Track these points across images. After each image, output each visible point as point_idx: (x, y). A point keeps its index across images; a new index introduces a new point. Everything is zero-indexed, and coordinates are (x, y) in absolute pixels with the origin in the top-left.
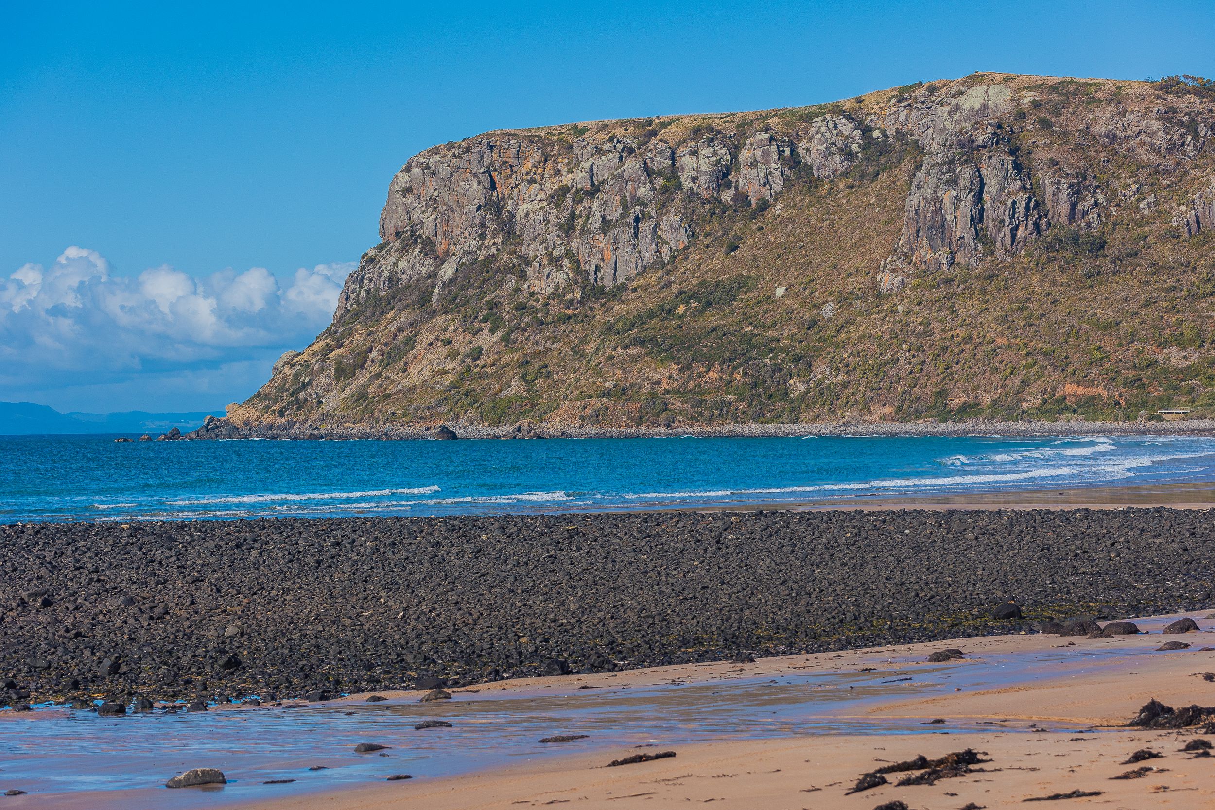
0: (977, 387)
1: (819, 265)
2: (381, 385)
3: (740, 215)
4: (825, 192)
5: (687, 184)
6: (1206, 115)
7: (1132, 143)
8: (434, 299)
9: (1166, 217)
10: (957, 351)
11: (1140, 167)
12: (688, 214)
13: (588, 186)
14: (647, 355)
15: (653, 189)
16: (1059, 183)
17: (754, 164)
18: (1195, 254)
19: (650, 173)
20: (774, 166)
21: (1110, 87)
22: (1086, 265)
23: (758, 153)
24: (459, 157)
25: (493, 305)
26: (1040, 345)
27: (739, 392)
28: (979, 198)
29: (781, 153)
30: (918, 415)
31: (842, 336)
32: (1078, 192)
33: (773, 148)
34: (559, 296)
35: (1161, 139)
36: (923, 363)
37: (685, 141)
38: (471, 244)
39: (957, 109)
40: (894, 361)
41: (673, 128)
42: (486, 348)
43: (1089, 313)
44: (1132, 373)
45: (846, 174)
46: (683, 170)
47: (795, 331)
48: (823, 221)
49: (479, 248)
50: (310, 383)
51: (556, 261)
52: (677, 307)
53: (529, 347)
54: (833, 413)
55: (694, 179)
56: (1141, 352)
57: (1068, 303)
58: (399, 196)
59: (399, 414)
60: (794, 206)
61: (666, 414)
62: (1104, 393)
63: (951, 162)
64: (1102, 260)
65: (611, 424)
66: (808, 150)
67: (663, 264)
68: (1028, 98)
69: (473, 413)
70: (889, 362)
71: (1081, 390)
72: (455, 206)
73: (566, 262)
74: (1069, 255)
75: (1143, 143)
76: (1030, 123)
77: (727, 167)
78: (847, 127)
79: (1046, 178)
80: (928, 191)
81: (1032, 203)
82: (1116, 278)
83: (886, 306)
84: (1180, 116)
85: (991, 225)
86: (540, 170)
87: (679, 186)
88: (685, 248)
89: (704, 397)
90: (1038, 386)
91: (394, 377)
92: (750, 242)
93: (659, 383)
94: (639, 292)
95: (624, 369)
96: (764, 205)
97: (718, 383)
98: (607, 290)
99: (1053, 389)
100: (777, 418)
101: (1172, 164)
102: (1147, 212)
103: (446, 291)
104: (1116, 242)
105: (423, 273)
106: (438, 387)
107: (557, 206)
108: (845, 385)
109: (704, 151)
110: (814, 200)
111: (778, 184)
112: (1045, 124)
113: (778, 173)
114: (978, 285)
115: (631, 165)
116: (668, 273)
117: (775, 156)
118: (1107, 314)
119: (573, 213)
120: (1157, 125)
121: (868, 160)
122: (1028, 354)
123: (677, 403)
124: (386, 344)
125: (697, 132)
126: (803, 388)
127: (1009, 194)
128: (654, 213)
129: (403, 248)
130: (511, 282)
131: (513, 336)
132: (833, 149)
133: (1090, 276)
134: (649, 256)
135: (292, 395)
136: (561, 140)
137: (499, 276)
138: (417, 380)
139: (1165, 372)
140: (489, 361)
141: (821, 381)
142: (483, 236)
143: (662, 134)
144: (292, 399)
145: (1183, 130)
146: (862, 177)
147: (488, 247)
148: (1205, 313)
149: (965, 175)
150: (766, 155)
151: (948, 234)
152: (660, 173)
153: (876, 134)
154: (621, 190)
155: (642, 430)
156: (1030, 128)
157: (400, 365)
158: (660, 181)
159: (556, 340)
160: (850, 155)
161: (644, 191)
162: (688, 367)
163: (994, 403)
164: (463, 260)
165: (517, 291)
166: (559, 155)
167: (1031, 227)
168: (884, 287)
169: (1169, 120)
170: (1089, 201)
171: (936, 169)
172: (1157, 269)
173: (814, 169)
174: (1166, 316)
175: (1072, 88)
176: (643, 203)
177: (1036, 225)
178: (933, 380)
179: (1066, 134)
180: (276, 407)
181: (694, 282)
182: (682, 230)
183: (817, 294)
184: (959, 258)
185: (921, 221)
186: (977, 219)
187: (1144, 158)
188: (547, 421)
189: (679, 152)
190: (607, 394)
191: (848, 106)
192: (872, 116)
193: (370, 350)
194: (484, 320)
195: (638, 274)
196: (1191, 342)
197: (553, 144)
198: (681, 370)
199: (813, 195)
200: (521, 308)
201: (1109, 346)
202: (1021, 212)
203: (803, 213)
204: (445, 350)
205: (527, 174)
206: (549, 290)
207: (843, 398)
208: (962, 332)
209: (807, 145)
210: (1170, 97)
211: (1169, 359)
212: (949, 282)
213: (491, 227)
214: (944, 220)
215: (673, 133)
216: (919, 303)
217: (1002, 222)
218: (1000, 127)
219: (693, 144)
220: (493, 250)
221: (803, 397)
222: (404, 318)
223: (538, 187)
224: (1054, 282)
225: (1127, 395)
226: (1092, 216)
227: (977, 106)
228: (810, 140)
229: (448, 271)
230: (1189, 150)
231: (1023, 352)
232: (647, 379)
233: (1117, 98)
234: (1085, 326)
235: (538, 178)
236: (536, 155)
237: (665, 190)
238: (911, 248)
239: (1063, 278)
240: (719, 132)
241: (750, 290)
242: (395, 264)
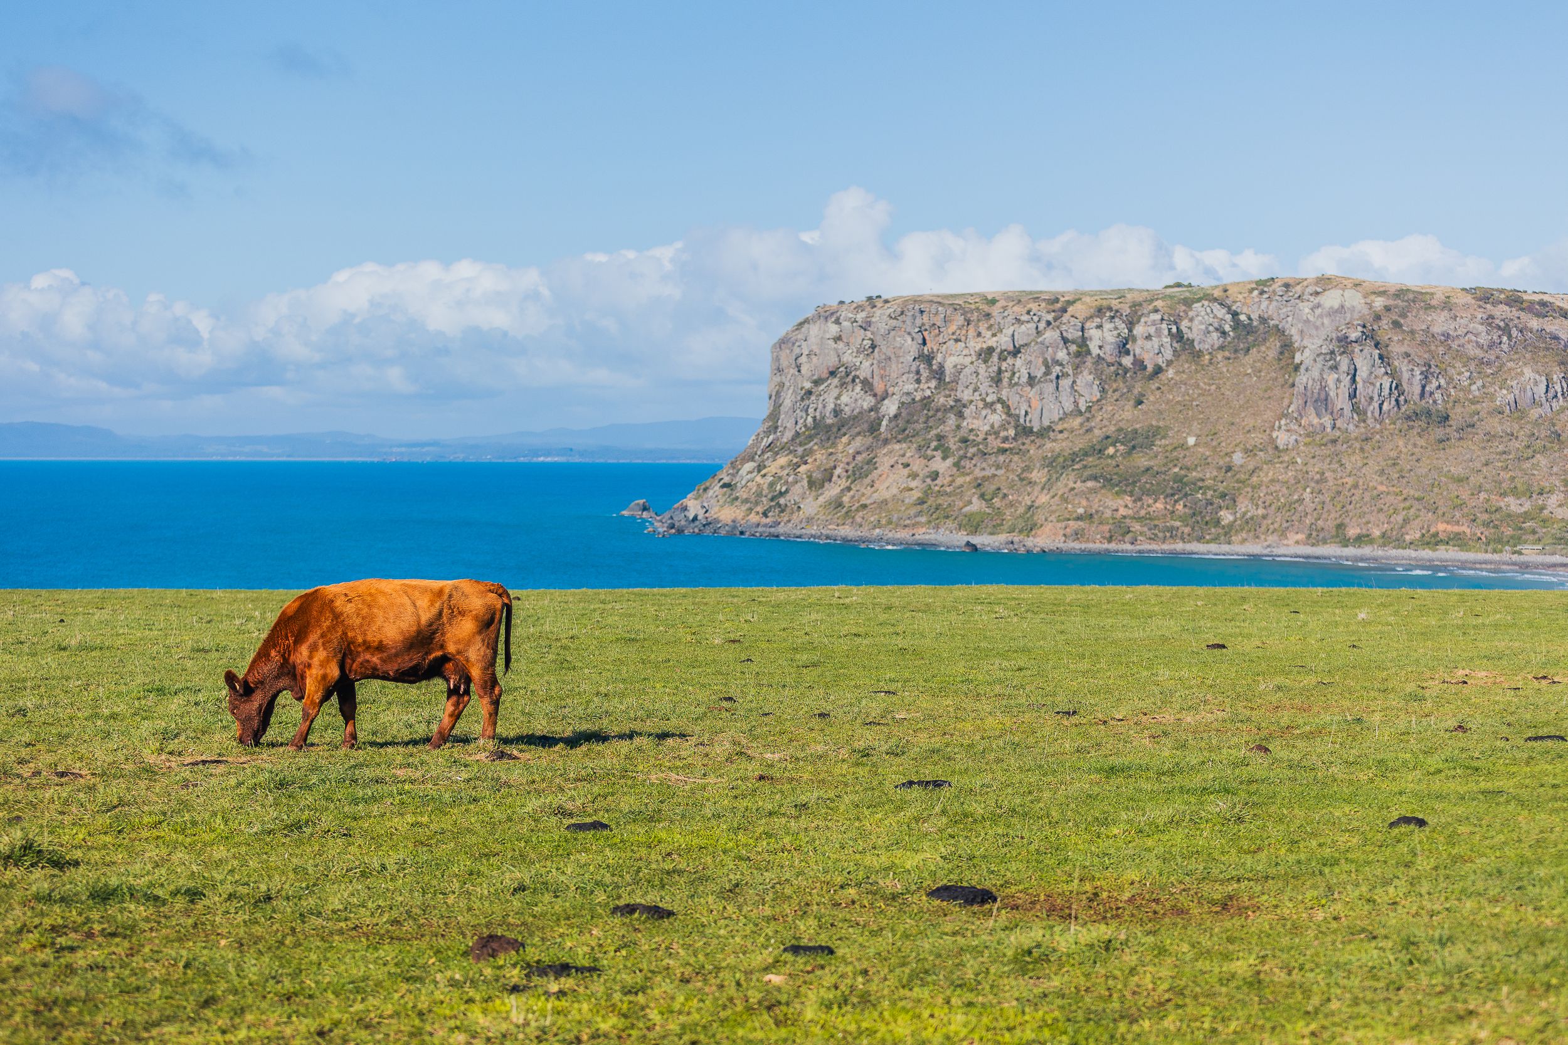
0: (1368, 522)
1: (1217, 420)
2: (853, 497)
3: (1139, 376)
4: (1206, 362)
5: (1095, 351)
6: (1516, 321)
7: (1462, 341)
8: (883, 429)
9: (1492, 397)
10: (1349, 494)
11: (1470, 359)
12: (1099, 375)
13: (1011, 348)
14: (1101, 488)
15: (1069, 354)
16: (1412, 370)
17: (1148, 337)
18: (1516, 427)
19: (1065, 341)
20: (1165, 340)
21: (1439, 297)
22: (1439, 432)
23: (1152, 330)
24: (895, 318)
25: (940, 438)
26: (1412, 492)
27: (1181, 518)
28: (1354, 380)
29: (1170, 330)
30: (1325, 541)
31: (1254, 479)
32: (1426, 377)
33: (1164, 326)
34: (995, 433)
35: (1483, 339)
36: (1324, 503)
37: (1091, 317)
38: (910, 387)
39: (1319, 306)
40: (1301, 500)
41: (1078, 305)
42: (941, 471)
43: (1445, 469)
44: (1486, 516)
45: (1222, 348)
46: (1091, 339)
47: (1215, 473)
48: (1210, 385)
49: (916, 390)
50: (787, 491)
51: (989, 406)
52: (1106, 448)
53: (978, 473)
54: (1258, 537)
55: (1100, 347)
56: (1488, 500)
57: (1428, 462)
58: (831, 342)
59: (883, 522)
60: (1183, 372)
61: (1130, 535)
62: (1468, 531)
63: (1332, 352)
64: (1448, 430)
65: (1088, 541)
66: (1190, 328)
67: (1080, 413)
68: (1379, 303)
69: (950, 524)
70: (1297, 501)
71: (1449, 528)
72: (893, 356)
73: (999, 406)
74: (1424, 425)
75: (1469, 342)
76: (1385, 323)
77: (1125, 338)
78: (1221, 312)
79: (1403, 367)
80: (1316, 374)
81: (1394, 385)
82: (1461, 443)
83: (1286, 458)
84: (1497, 322)
85: (1363, 400)
86: (964, 332)
87: (1089, 352)
88: (1098, 401)
89: (1156, 522)
90: (1416, 524)
91: (863, 490)
92: (1152, 398)
93: (1117, 510)
94: (1065, 434)
95: (1088, 499)
96: (1158, 370)
97: (1164, 512)
98: (1035, 430)
99: (1429, 526)
100: (1215, 540)
101: (1493, 358)
102: (1477, 393)
103: (893, 424)
104: (1458, 415)
105: (865, 407)
106: (907, 501)
107: (985, 361)
108: (1264, 517)
109: (1108, 326)
110: (1199, 368)
111: (1168, 354)
112: (1396, 325)
113: (1168, 345)
114: (1357, 445)
115: (1051, 335)
116: (1088, 419)
117: (1166, 332)
118: (1457, 470)
119: (1000, 369)
120: (1482, 328)
121: (1238, 337)
122: (1405, 499)
123: (1136, 527)
124: (848, 464)
125: (1100, 311)
126: (1231, 518)
127: (1376, 377)
128: (1070, 372)
129: (842, 385)
130: (952, 420)
131: (963, 463)
132: (1211, 328)
133: (1441, 441)
134: (1069, 406)
135: (772, 500)
136: (978, 308)
137: (940, 415)
138: (887, 495)
139: (1509, 515)
140: (945, 482)
141: (1245, 514)
142: (918, 381)
143: (1070, 309)
144: (773, 504)
145: (1500, 332)
146: (1236, 351)
147: (923, 390)
148: (1529, 472)
149: (1344, 363)
150: (1158, 332)
151: (1330, 406)
152: (1073, 342)
153: (1243, 317)
154: (1043, 353)
155: (1113, 546)
156: (1386, 327)
157: (867, 481)
158: (1073, 348)
159: (998, 467)
160: (1224, 333)
161: (1062, 355)
162: (1140, 499)
163: (1383, 535)
164: (903, 399)
165: (958, 427)
166: (979, 320)
167: (1393, 402)
168: (1281, 443)
169: (1490, 324)
170: (1435, 384)
171: (1322, 357)
172: (1490, 437)
173: (1196, 344)
174: (1502, 473)
175: (1411, 296)
176: (1061, 365)
177: (1397, 401)
178: (1333, 515)
179: (1412, 332)
180: (760, 509)
181: (1113, 428)
182: (1095, 387)
183: (1223, 444)
184: (1339, 423)
185: (1309, 394)
186: (1353, 395)
187: (1472, 353)
188: (1034, 536)
189: (1088, 325)
190: (1079, 518)
191: (1217, 293)
192: (1238, 304)
193: (835, 467)
194: (936, 449)
195: (1061, 419)
196: (1524, 494)
197: (972, 311)
198: (1135, 501)
199: (1197, 364)
200: (965, 441)
201: (1465, 496)
202: (1386, 392)
203: (1192, 378)
204: (906, 471)
205: (953, 334)
206: (987, 428)
207: (1264, 528)
208: (1350, 481)
209: (1189, 324)
210: (1488, 306)
211: (1509, 506)
212: (1334, 441)
213: (925, 374)
214: (1327, 395)
215: (1079, 309)
216: (1314, 457)
217: (1372, 398)
218: (1364, 327)
219: (1099, 320)
220: (928, 393)
221: (1231, 525)
222: (858, 442)
223: (963, 345)
224: (1415, 445)
225: (1487, 533)
226: (1438, 395)
227: (1336, 306)
228: (1191, 320)
229: (890, 407)
230: (1505, 347)
231: (1400, 498)
232: (1107, 507)
233: (1447, 305)
234: (1443, 479)
235: (963, 338)
236: (960, 320)
237: (1078, 354)
238: (1300, 414)
239: (1421, 442)
240: (1117, 311)
241: (1164, 437)
242: (837, 398)
